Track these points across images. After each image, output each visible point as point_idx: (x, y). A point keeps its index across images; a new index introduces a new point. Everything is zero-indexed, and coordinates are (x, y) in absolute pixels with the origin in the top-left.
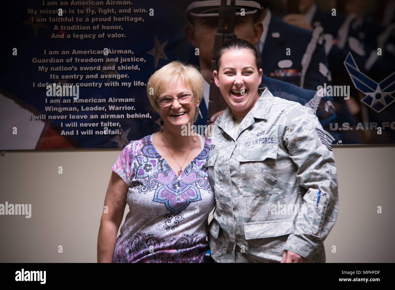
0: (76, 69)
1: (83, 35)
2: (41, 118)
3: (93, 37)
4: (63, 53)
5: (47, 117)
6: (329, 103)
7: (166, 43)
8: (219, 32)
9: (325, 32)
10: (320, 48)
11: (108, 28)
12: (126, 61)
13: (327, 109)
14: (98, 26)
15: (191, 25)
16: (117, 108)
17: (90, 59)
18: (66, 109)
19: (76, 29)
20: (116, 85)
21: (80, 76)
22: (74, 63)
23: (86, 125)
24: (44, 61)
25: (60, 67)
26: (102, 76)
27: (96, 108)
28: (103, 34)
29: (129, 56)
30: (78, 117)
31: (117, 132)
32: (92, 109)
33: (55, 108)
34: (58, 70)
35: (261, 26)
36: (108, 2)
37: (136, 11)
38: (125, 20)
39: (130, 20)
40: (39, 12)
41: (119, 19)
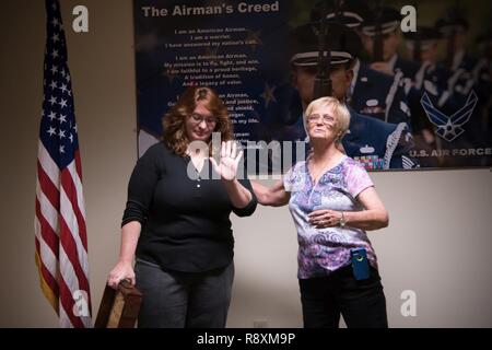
1: (208, 83)
3: (215, 84)
6: (409, 134)
9: (405, 76)
10: (400, 89)
12: (242, 103)
13: (407, 140)
14: (220, 75)
15: (294, 72)
19: (202, 78)
20: (235, 123)
28: (224, 82)
29: (245, 98)
35: (352, 72)
36: (227, 56)
37: (249, 62)
38: (242, 70)
39: (245, 70)
40: (173, 65)
41: (237, 70)
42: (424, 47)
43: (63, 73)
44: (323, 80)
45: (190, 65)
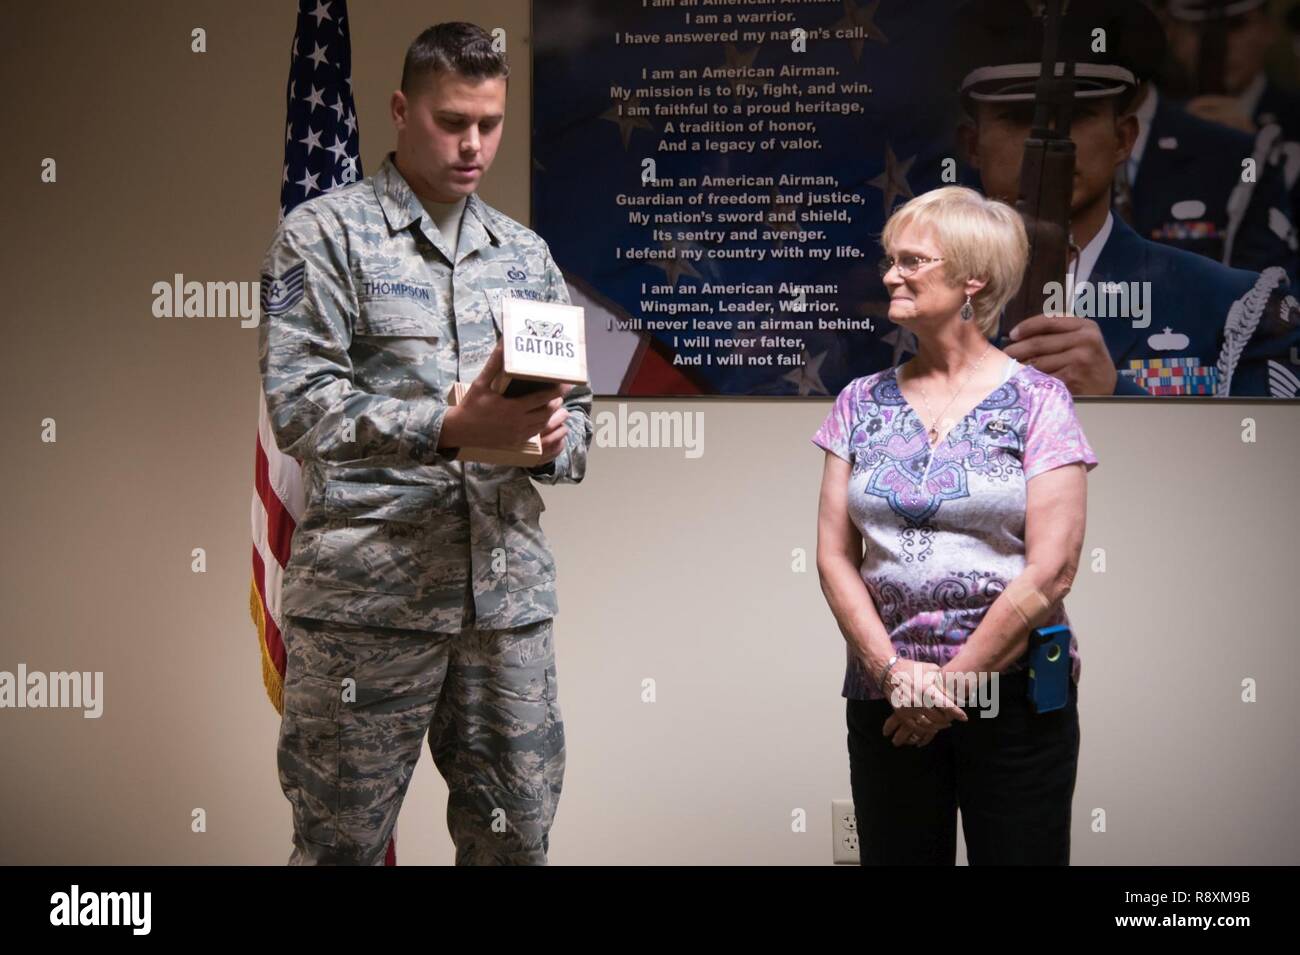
0: (709, 218)
1: (726, 144)
2: (631, 327)
3: (748, 148)
4: (683, 183)
5: (644, 324)
6: (1291, 300)
7: (912, 160)
8: (1034, 135)
9: (1285, 138)
10: (1272, 173)
11: (783, 127)
12: (820, 201)
13: (1285, 315)
14: (761, 124)
15: (970, 119)
17: (741, 198)
18: (685, 307)
19: (712, 130)
20: (797, 255)
21: (719, 234)
22: (705, 206)
23: (728, 343)
24: (641, 201)
25: (675, 215)
26: (767, 236)
27: (752, 307)
28: (772, 142)
29: (826, 189)
30: (711, 325)
31: (797, 360)
32: (742, 307)
33: (661, 306)
34: (670, 221)
35: (1134, 122)
36: (785, 71)
37: (846, 89)
38: (822, 110)
39: (833, 110)
40: (633, 94)
41: (809, 108)
43: (339, 107)
44: (1050, 143)
45: (680, 92)
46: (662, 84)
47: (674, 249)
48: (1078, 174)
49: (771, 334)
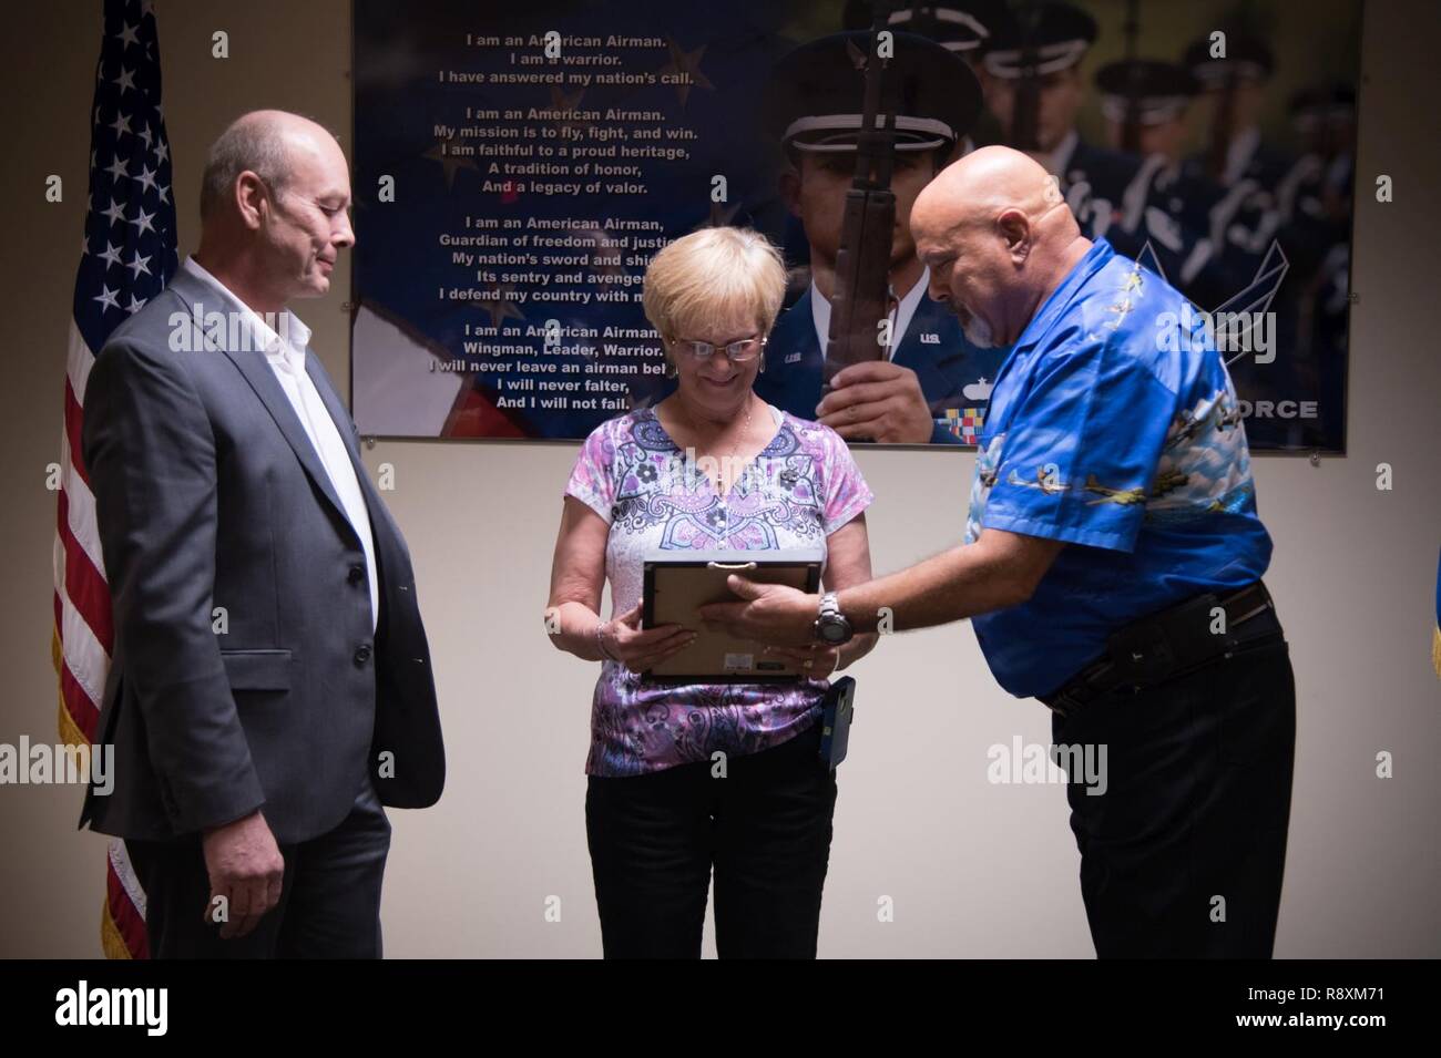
0: (534, 260)
1: (552, 186)
2: (454, 368)
3: (573, 191)
4: (508, 224)
5: (468, 366)
7: (737, 207)
8: (855, 186)
9: (1096, 193)
11: (609, 170)
12: (645, 245)
14: (586, 166)
15: (793, 168)
16: (623, 352)
17: (566, 240)
18: (509, 349)
19: (538, 172)
20: (622, 300)
21: (544, 276)
22: (529, 248)
23: (552, 386)
24: (466, 241)
25: (500, 257)
26: (592, 279)
27: (576, 350)
28: (598, 185)
29: (652, 235)
30: (536, 368)
31: (621, 404)
32: (566, 351)
33: (485, 348)
34: (495, 262)
36: (610, 114)
37: (671, 134)
38: (648, 154)
39: (659, 154)
40: (457, 132)
41: (634, 152)
42: (1152, 117)
43: (147, 135)
44: (871, 194)
45: (505, 133)
46: (487, 123)
47: (498, 291)
48: (898, 225)
49: (596, 378)
